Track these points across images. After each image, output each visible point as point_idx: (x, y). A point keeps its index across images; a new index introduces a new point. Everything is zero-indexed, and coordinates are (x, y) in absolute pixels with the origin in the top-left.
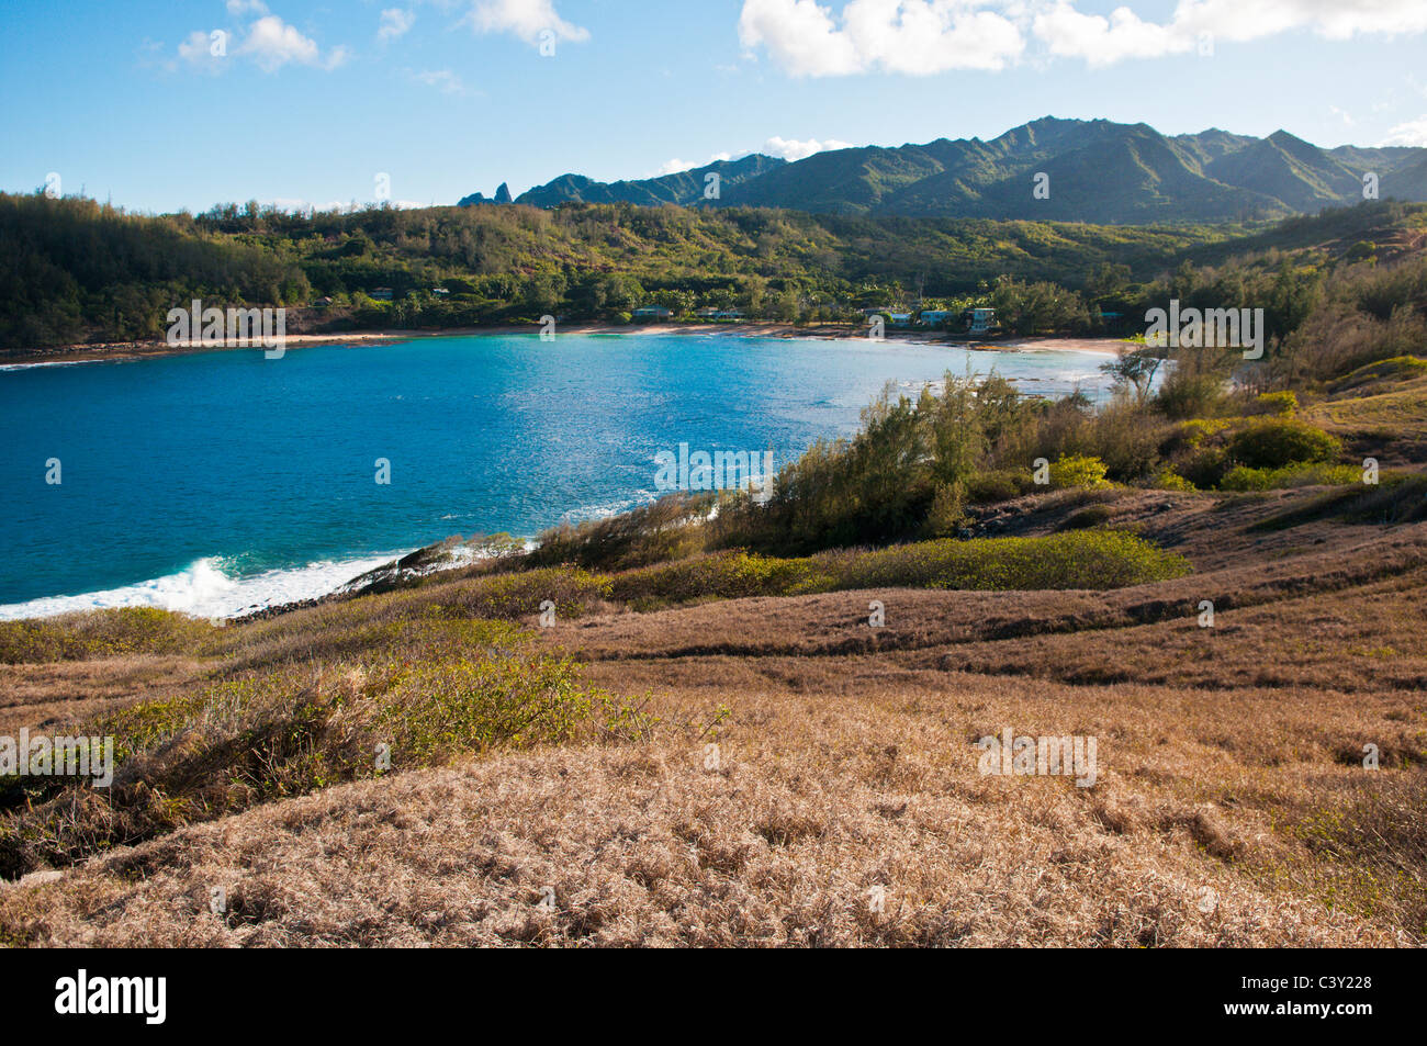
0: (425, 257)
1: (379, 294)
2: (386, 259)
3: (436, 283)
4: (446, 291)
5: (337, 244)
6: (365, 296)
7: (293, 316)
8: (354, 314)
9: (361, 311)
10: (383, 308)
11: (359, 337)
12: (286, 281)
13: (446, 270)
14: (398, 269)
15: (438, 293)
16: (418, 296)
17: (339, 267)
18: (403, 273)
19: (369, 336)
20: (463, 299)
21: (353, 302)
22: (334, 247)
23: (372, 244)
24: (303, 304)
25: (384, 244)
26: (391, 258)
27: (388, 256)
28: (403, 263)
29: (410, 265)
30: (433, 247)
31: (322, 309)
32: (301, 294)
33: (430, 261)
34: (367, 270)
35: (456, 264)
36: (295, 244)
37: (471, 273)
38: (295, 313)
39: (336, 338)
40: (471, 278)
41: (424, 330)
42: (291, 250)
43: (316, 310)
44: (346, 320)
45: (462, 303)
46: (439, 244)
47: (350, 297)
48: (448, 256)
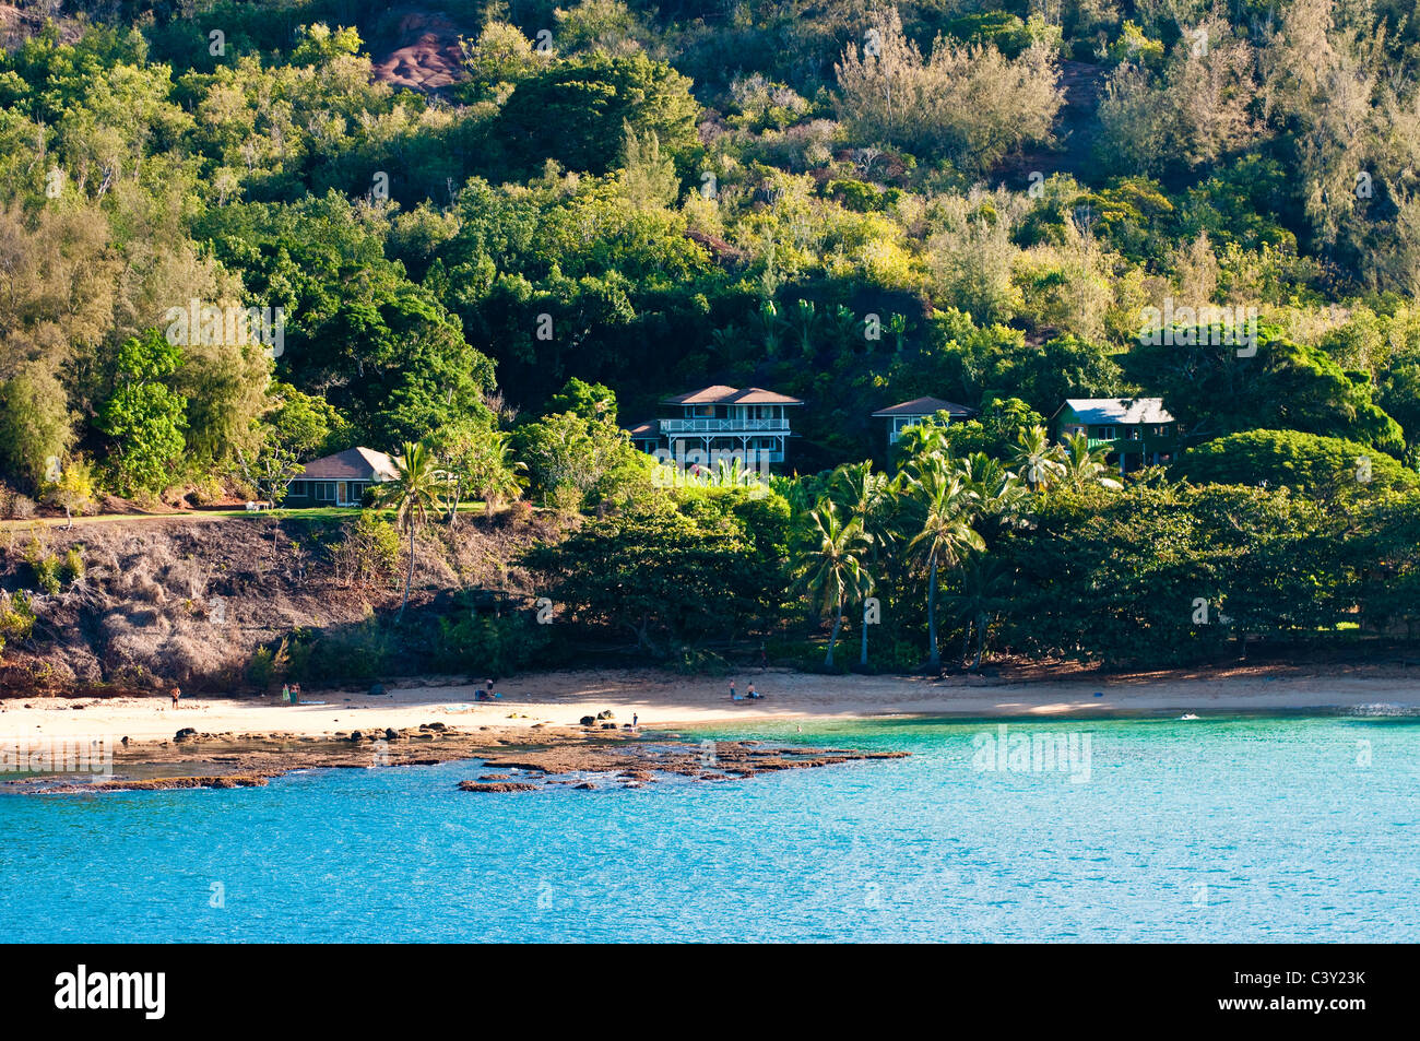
0: (1019, 185)
1: (707, 429)
2: (763, 197)
3: (1084, 359)
4: (1151, 411)
5: (451, 96)
6: (612, 440)
7: (144, 573)
8: (538, 560)
9: (582, 547)
10: (731, 526)
11: (562, 716)
12: (114, 345)
13: (1156, 268)
14: (840, 265)
15: (1100, 426)
16: (959, 449)
17: (458, 250)
18: (870, 293)
19: (622, 714)
20: (1268, 468)
21: (538, 480)
22: (437, 118)
23: (678, 99)
24: (215, 490)
25: (753, 93)
26: (794, 190)
27: (779, 178)
28: (876, 221)
29: (917, 238)
30: (1077, 114)
31: (334, 529)
32: (202, 424)
33: (1050, 215)
34: (635, 268)
35: (1229, 229)
36: (185, 98)
37: (1324, 292)
38: (164, 551)
39: (409, 717)
40: (1329, 320)
41: (992, 674)
42: (160, 141)
43: (294, 527)
44: (482, 601)
45: (1256, 493)
46: (1123, 96)
47: (517, 449)
48: (1176, 175)
